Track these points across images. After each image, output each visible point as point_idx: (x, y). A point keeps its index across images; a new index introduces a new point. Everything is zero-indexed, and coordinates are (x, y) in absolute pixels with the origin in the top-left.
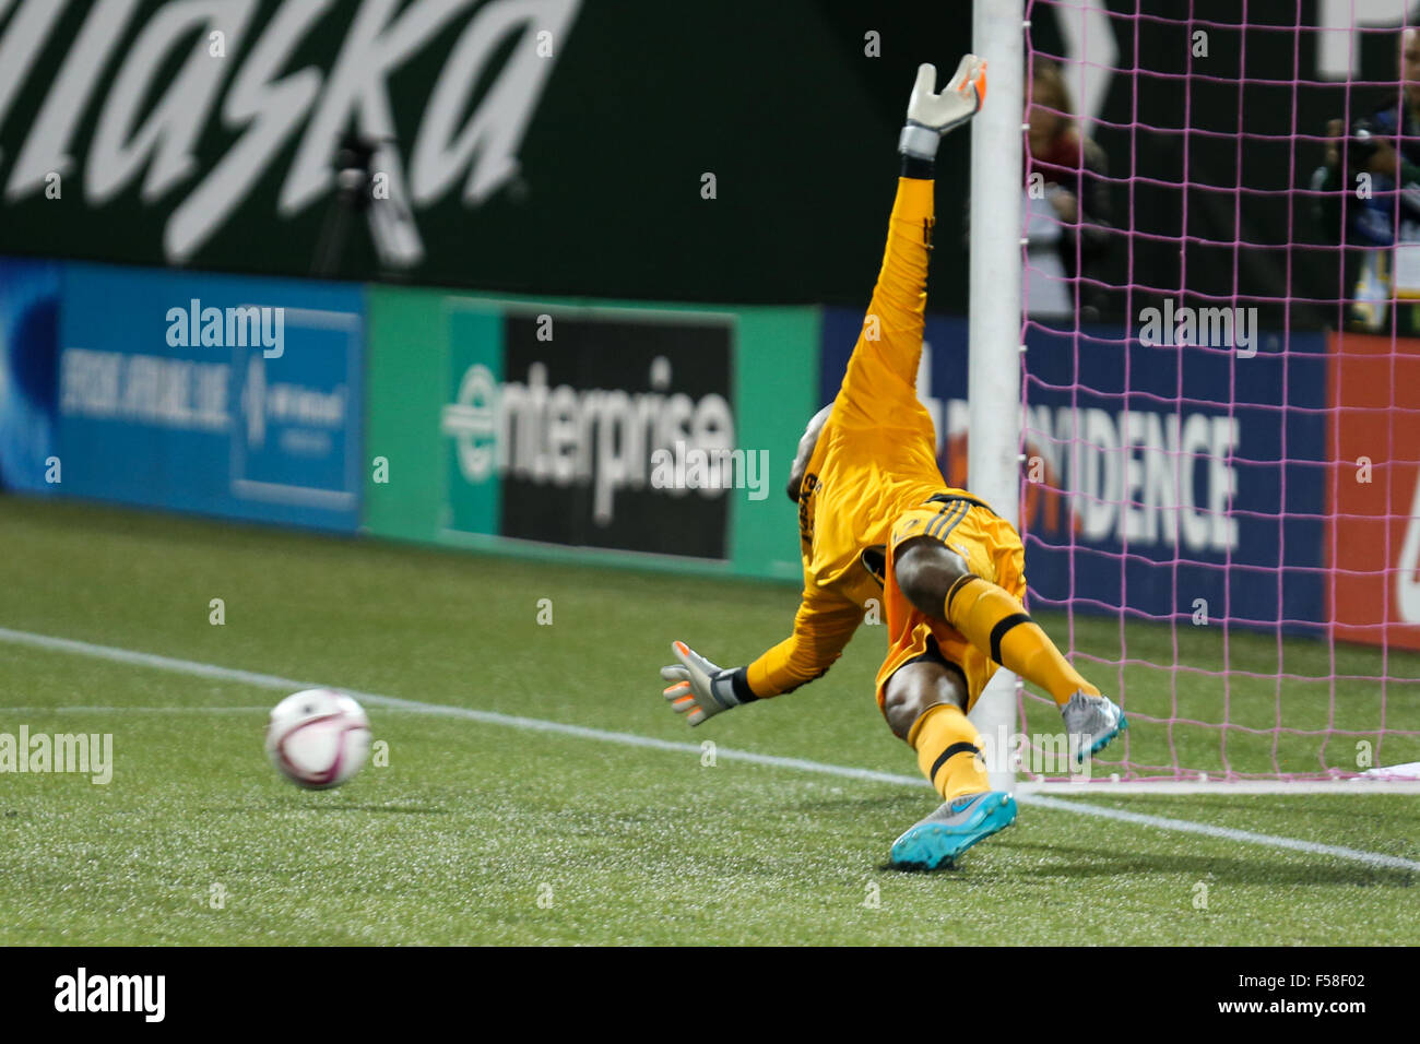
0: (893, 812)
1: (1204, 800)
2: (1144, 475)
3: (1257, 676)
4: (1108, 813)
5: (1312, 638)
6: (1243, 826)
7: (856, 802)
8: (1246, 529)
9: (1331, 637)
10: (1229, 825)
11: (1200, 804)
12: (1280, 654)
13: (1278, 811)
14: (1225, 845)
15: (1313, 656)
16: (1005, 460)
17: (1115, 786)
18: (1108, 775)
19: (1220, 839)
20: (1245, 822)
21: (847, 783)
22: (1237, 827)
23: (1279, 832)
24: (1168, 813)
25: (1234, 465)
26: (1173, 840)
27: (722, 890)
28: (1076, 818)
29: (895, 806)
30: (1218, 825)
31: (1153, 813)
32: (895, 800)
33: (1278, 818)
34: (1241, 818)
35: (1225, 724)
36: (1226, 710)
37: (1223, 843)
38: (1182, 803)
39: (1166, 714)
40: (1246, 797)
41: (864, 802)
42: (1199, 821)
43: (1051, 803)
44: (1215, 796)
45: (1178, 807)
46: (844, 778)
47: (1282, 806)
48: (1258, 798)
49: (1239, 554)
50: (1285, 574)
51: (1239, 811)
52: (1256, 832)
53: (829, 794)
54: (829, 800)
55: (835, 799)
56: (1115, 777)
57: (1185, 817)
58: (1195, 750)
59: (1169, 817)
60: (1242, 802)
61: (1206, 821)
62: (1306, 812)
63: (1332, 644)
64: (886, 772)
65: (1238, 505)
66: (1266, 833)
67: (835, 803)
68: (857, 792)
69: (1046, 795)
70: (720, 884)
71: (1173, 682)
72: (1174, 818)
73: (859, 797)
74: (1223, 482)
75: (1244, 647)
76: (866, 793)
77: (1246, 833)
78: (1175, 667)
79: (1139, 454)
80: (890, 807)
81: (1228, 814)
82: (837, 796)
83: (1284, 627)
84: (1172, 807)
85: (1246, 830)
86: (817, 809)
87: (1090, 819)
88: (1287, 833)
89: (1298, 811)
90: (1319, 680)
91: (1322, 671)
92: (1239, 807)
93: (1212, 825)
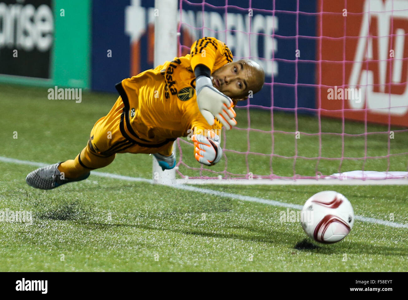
0: (120, 192)
1: (260, 187)
2: (236, 42)
3: (287, 133)
4: (216, 193)
5: (311, 115)
6: (277, 199)
7: (104, 188)
8: (281, 67)
9: (319, 115)
10: (270, 199)
11: (258, 189)
12: (297, 122)
13: (292, 192)
14: (268, 207)
15: (311, 123)
16: (171, 35)
17: (220, 181)
18: (217, 176)
19: (266, 205)
20: (278, 197)
21: (100, 179)
22: (274, 200)
23: (292, 202)
24: (244, 193)
25: (275, 37)
26: (245, 205)
27: (43, 227)
28: (203, 195)
29: (122, 190)
30: (266, 199)
31: (236, 193)
32: (122, 187)
33: (293, 195)
34: (276, 195)
35: (272, 154)
36: (273, 147)
37: (267, 206)
38: (250, 189)
39: (244, 149)
40: (279, 186)
41: (107, 188)
42: (257, 197)
43: (192, 189)
44: (265, 186)
45: (248, 191)
46: (99, 177)
47: (294, 190)
48: (283, 186)
49: (278, 78)
50: (299, 88)
51: (275, 192)
52: (283, 202)
53: (92, 184)
54: (92, 187)
55: (94, 186)
56: (220, 177)
57: (250, 195)
58: (257, 165)
59: (244, 195)
60: (277, 188)
61: (260, 197)
62: (305, 193)
63: (319, 118)
64: (118, 174)
65: (276, 56)
66: (287, 202)
67: (95, 188)
68: (105, 183)
69: (189, 185)
70: (41, 224)
71: (248, 135)
72: (247, 195)
73: (105, 186)
74: (271, 46)
75: (280, 119)
76: (109, 183)
77: (278, 202)
78: (249, 129)
79: (233, 33)
80: (119, 190)
81: (269, 193)
82: (95, 185)
83: (298, 111)
84: (245, 190)
85: (278, 201)
86: (87, 191)
87: (209, 196)
88: (296, 202)
89: (302, 192)
90: (314, 134)
91: (316, 130)
92: (276, 190)
93: (263, 198)
